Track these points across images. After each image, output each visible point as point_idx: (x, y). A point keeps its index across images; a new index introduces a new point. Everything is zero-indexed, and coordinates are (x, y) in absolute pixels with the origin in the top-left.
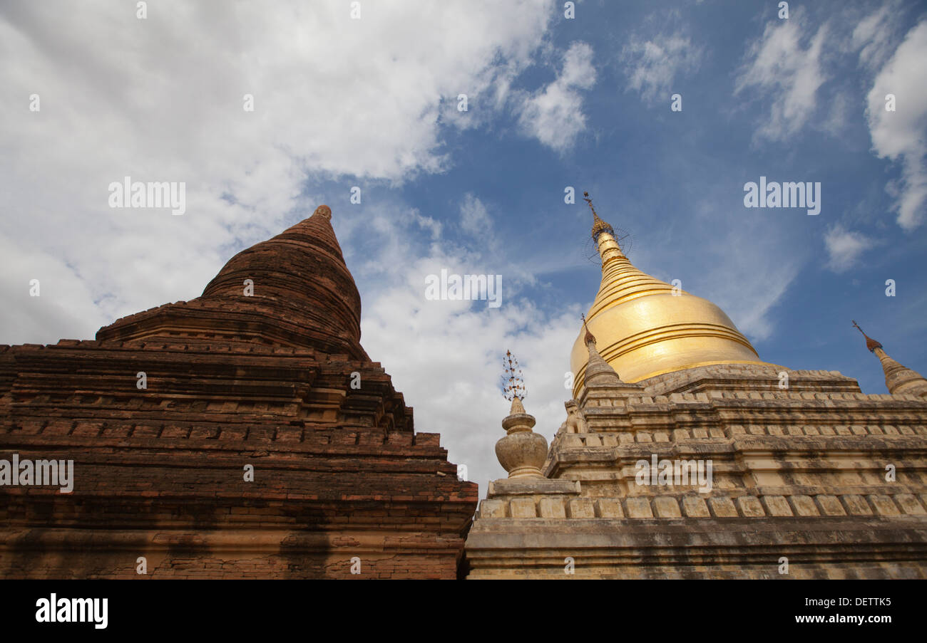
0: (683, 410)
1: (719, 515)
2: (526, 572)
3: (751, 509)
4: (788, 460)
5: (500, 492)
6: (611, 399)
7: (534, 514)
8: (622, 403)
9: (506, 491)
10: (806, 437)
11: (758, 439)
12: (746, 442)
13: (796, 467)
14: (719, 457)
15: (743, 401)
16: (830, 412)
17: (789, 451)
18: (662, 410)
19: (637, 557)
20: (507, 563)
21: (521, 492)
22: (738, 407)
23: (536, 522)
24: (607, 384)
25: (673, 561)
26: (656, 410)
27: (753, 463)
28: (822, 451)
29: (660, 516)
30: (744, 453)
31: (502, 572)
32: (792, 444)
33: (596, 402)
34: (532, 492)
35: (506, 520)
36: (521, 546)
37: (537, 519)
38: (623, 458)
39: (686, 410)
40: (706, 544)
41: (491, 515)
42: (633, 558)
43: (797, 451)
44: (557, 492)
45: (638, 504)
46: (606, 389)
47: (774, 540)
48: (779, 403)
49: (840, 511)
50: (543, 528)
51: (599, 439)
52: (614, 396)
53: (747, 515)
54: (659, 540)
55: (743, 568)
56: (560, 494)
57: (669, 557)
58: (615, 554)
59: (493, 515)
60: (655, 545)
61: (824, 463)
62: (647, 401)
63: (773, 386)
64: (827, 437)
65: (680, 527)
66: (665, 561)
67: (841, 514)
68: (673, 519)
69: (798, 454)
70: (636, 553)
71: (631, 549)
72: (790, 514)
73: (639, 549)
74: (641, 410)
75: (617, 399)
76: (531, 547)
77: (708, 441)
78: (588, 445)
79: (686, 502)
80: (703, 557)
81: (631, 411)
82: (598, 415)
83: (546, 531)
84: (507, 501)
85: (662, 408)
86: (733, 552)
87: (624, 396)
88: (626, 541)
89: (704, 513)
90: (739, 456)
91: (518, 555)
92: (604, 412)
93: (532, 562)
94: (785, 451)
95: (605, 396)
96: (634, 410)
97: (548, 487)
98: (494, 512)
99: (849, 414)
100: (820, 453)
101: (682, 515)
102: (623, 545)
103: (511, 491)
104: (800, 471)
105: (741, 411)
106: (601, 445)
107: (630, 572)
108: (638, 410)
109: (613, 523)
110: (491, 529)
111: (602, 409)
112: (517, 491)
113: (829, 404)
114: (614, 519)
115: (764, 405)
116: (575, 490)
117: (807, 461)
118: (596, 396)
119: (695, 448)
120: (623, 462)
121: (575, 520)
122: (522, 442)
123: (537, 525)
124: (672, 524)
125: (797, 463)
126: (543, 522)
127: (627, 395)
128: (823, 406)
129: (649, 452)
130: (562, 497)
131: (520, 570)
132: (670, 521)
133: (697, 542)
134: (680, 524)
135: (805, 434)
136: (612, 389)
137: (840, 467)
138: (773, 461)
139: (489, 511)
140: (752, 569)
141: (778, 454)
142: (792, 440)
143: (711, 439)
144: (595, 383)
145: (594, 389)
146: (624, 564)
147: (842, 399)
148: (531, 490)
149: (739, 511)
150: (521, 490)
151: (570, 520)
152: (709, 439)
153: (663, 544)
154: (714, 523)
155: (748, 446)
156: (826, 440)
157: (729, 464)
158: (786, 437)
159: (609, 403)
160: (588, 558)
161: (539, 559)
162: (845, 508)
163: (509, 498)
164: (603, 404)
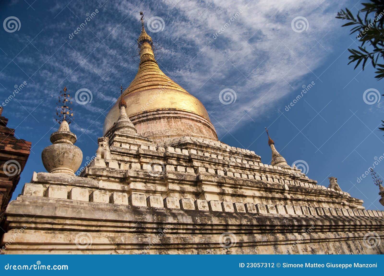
0: (173, 157)
1: (185, 208)
2: (54, 233)
3: (203, 207)
4: (224, 188)
5: (42, 180)
6: (129, 144)
7: (66, 197)
8: (136, 148)
9: (47, 180)
10: (235, 177)
11: (212, 175)
12: (205, 175)
13: (227, 192)
14: (189, 183)
15: (207, 157)
16: (247, 170)
17: (225, 183)
18: (160, 155)
19: (134, 228)
20: (40, 226)
21: (58, 183)
22: (204, 160)
23: (66, 201)
24: (129, 134)
25: (155, 231)
26: (157, 155)
27: (206, 188)
28: (240, 185)
29: (151, 206)
30: (203, 182)
31: (35, 232)
32: (228, 181)
33: (119, 144)
34: (66, 183)
35: (43, 198)
36: (53, 215)
37: (68, 200)
38: (132, 177)
39: (175, 157)
40: (175, 221)
41: (31, 194)
42: (130, 228)
43: (229, 184)
44: (85, 185)
45: (139, 198)
46: (127, 137)
47: (212, 222)
48: (225, 161)
49: (243, 211)
50: (71, 205)
51: (118, 164)
52: (132, 142)
53: (200, 209)
54: (149, 218)
55: (192, 236)
56: (87, 187)
57: (153, 228)
58: (119, 224)
59: (33, 194)
60: (145, 221)
61: (240, 191)
62: (153, 148)
63: (223, 153)
64: (244, 179)
65: (162, 212)
66: (150, 231)
67: (244, 212)
68: (158, 208)
69: (230, 185)
70: (133, 225)
71: (130, 222)
72: (221, 210)
73: (135, 222)
74: (148, 153)
75: (133, 144)
76: (61, 216)
77: (185, 173)
78: (109, 167)
79: (168, 200)
80: (172, 229)
81: (141, 153)
82: (119, 152)
83: (73, 207)
84: (46, 187)
85: (161, 154)
86: (189, 227)
87: (138, 143)
88: (128, 217)
89: (177, 207)
90: (200, 183)
91: (50, 220)
92: (123, 151)
93: (60, 227)
94: (223, 183)
95: (126, 141)
96: (143, 153)
97: (79, 182)
98: (35, 193)
99: (255, 172)
100: (239, 187)
101: (164, 207)
102: (125, 220)
103: (50, 181)
104: (228, 194)
105: (205, 163)
106: (118, 168)
107: (127, 236)
108: (146, 153)
109: (121, 207)
110: (30, 202)
111: (123, 149)
112: (55, 181)
113: (247, 166)
114: (122, 205)
115: (217, 161)
116: (98, 186)
117: (233, 190)
118: (120, 140)
119: (177, 176)
120: (131, 179)
121: (96, 203)
122: (64, 150)
123: (67, 203)
124: (158, 211)
125: (228, 190)
126: (72, 202)
127: (140, 144)
128: (244, 167)
129: (149, 175)
130: (88, 189)
131: (49, 231)
132: (157, 209)
133: (170, 220)
134: (163, 211)
135: (234, 176)
136: (131, 138)
137: (246, 194)
138: (217, 188)
139: (31, 192)
140: (197, 236)
141: (220, 185)
142: (228, 178)
143: (186, 173)
144: (121, 132)
145: (120, 136)
146: (124, 232)
147: (253, 164)
148: (65, 182)
149: (196, 207)
150: (58, 181)
151: (92, 203)
152: (185, 172)
153: (150, 220)
154: (182, 212)
155: (206, 178)
156: (243, 180)
157: (193, 188)
158: (225, 176)
159: (127, 146)
160: (100, 226)
161: (66, 224)
162: (246, 210)
163: (47, 186)
164: (124, 146)
